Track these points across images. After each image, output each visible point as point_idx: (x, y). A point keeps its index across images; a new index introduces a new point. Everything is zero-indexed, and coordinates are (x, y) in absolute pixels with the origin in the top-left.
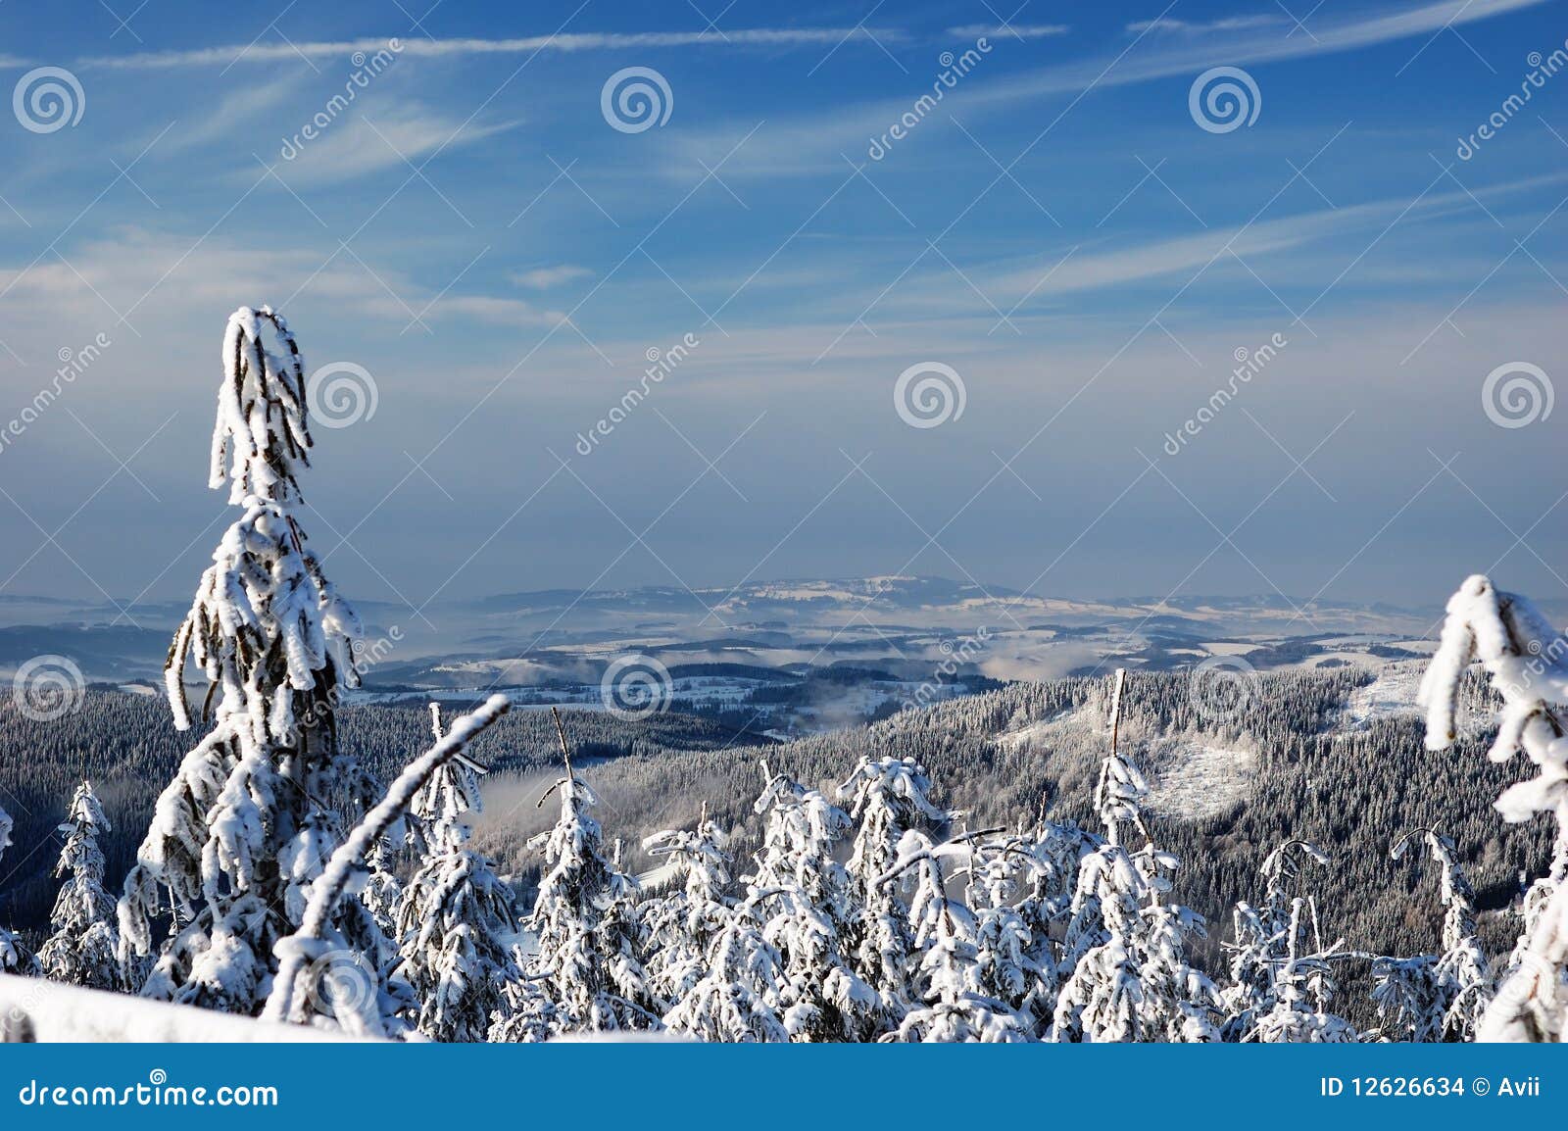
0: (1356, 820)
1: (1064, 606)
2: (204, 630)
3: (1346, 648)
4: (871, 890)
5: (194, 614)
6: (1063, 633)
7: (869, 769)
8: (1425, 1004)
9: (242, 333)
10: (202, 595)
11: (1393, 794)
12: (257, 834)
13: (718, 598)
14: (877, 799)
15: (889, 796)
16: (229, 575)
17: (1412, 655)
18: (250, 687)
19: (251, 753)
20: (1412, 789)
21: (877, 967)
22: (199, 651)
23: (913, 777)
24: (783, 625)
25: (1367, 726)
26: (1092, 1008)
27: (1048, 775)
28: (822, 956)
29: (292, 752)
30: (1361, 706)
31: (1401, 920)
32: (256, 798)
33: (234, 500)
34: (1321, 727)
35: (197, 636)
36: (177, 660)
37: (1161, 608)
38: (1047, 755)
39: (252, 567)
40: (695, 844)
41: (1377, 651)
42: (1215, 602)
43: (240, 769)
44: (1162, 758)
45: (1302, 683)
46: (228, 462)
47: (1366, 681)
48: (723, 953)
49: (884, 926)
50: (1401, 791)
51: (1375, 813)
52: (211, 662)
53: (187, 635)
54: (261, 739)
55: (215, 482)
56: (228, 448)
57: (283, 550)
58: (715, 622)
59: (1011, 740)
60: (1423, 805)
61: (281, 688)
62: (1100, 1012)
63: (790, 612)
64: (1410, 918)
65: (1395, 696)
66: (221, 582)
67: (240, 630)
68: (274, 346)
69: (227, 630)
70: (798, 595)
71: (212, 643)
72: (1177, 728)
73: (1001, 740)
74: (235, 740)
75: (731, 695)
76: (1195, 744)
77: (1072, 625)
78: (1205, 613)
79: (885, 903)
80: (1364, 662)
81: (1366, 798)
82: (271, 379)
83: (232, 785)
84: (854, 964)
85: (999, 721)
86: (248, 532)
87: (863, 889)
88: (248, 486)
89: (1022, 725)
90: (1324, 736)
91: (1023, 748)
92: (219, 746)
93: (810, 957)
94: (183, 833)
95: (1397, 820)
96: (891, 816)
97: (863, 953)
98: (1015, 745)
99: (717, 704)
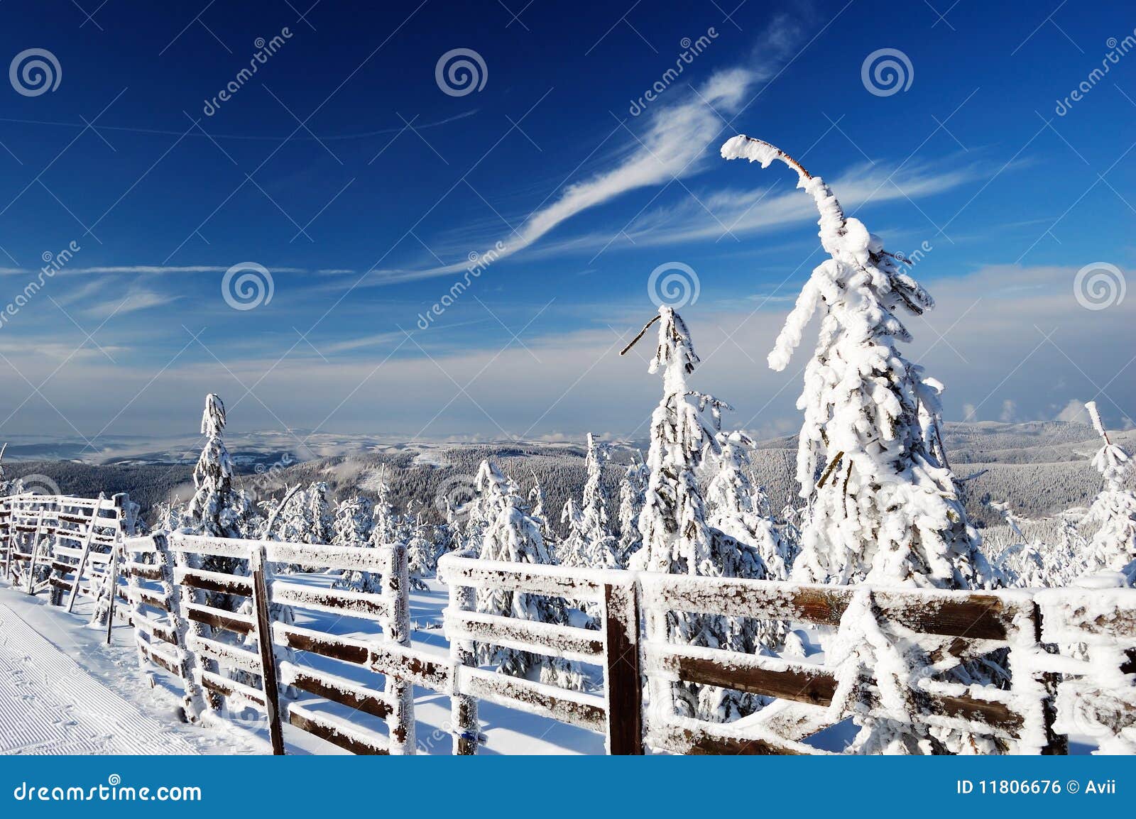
0: (415, 490)
1: (339, 436)
2: (203, 465)
3: (412, 446)
4: (315, 514)
5: (200, 461)
6: (339, 443)
7: (314, 485)
8: (446, 536)
9: (210, 400)
10: (201, 457)
11: (425, 483)
12: (215, 510)
13: (246, 435)
14: (317, 492)
15: (320, 491)
16: (209, 453)
17: (428, 447)
18: (213, 477)
19: (212, 492)
20: (429, 481)
21: (317, 532)
22: (201, 469)
23: (325, 487)
24: (263, 442)
25: (418, 466)
26: (378, 540)
27: (335, 480)
28: (304, 530)
29: (221, 491)
30: (416, 461)
31: (427, 515)
32: (214, 501)
33: (207, 436)
34: (406, 466)
35: (201, 466)
36: (196, 471)
37: (365, 437)
38: (335, 475)
39: (214, 451)
40: (271, 504)
41: (420, 447)
42: (380, 435)
43: (210, 495)
44: (365, 475)
45: (401, 455)
46: (206, 428)
47: (418, 454)
48: (284, 530)
49: (318, 522)
50: (427, 482)
51: (420, 488)
52: (204, 472)
53: (198, 467)
54: (214, 488)
55: (202, 432)
56: (206, 425)
57: (220, 447)
58: (244, 441)
59: (326, 471)
60: (432, 486)
61: (220, 477)
62: (379, 541)
63: (265, 438)
64: (429, 515)
65: (425, 458)
66: (207, 454)
67: (211, 465)
68: (218, 403)
69: (208, 465)
70: (268, 433)
71: (204, 467)
72: (369, 467)
73: (322, 471)
74: (208, 488)
75: (248, 460)
76: (374, 471)
77: (342, 441)
78: (376, 438)
79: (319, 517)
80: (417, 450)
81: (418, 484)
82: (217, 410)
83: (209, 498)
84: (311, 532)
85: (322, 467)
86: (212, 443)
87: (313, 514)
88: (211, 433)
89: (328, 467)
90: (407, 469)
91: (328, 474)
92: (204, 490)
93: (302, 530)
94: (197, 510)
95: (426, 490)
96: (320, 496)
97: (313, 529)
98: (326, 473)
99: (244, 463)
